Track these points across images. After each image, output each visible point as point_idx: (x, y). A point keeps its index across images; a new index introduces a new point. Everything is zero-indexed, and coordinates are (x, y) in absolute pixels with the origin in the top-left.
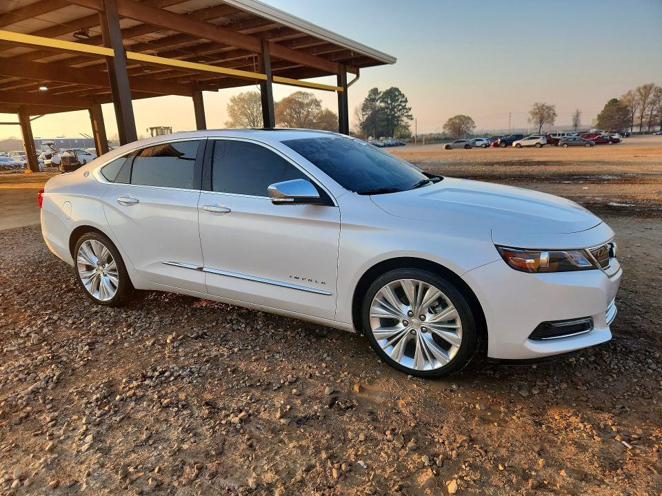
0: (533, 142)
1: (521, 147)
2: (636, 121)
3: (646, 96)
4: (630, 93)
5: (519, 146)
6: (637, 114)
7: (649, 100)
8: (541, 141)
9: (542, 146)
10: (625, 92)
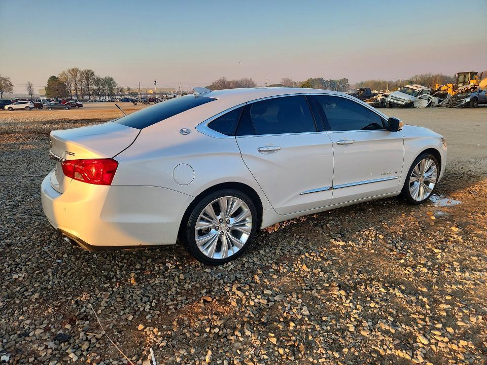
0: (23, 106)
1: (13, 110)
2: (73, 92)
3: (75, 76)
4: (64, 73)
5: (10, 109)
6: (73, 88)
7: (77, 79)
8: (29, 105)
9: (31, 109)
10: (61, 72)
